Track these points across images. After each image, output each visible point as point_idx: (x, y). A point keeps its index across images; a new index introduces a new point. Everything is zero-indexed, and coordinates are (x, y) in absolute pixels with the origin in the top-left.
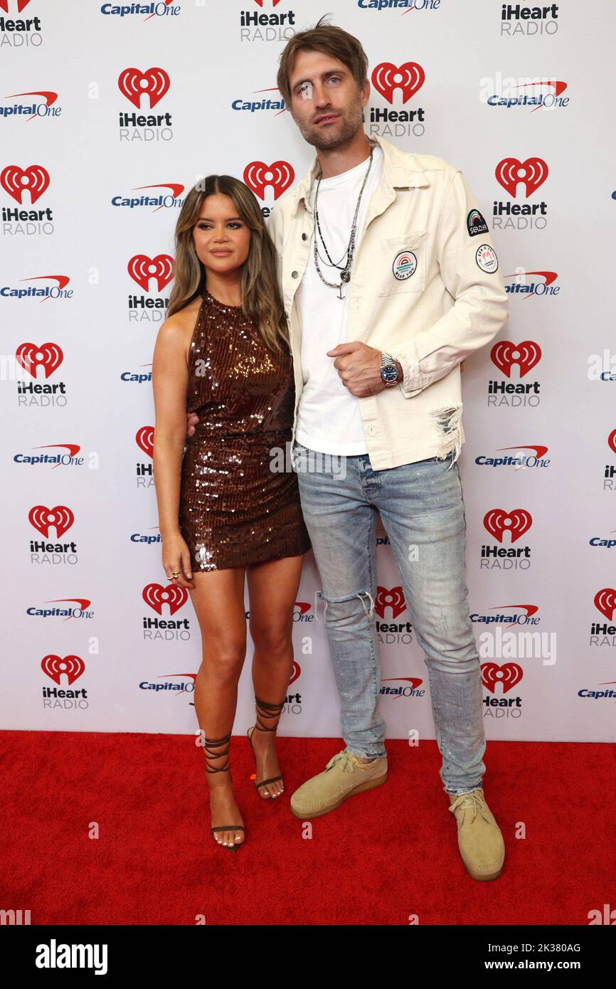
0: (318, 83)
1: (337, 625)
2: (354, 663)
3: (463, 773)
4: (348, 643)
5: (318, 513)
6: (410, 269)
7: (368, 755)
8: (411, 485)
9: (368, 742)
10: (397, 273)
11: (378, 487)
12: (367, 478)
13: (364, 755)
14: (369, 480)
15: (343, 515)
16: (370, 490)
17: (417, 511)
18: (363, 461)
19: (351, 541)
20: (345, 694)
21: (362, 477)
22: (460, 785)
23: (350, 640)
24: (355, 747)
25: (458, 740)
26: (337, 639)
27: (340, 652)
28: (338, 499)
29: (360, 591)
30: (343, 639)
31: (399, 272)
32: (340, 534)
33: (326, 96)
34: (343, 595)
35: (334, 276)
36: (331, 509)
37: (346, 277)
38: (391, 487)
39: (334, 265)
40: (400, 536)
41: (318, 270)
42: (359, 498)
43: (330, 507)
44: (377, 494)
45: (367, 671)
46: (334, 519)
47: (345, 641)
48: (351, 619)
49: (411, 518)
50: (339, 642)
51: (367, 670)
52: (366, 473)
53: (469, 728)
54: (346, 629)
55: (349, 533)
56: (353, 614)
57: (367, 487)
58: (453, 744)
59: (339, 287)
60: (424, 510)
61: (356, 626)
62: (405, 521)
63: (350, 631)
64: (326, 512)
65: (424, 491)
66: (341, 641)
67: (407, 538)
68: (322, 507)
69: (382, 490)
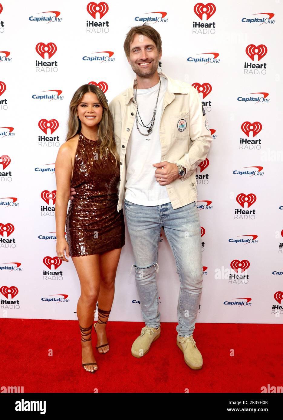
0: (143, 49)
2: (149, 292)
5: (139, 230)
6: (184, 127)
9: (156, 322)
10: (179, 128)
11: (167, 215)
12: (163, 212)
15: (149, 230)
16: (163, 217)
17: (184, 223)
19: (152, 241)
21: (160, 211)
23: (148, 284)
26: (142, 285)
27: (144, 290)
28: (147, 223)
29: (154, 263)
30: (145, 284)
31: (180, 128)
32: (148, 238)
33: (146, 55)
34: (147, 265)
35: (145, 131)
37: (150, 131)
38: (172, 215)
39: (145, 126)
41: (138, 128)
42: (158, 222)
43: (144, 227)
45: (154, 295)
46: (146, 232)
49: (182, 227)
50: (143, 285)
55: (151, 237)
56: (150, 273)
57: (162, 216)
59: (147, 135)
60: (187, 222)
61: (151, 278)
62: (179, 229)
64: (143, 229)
65: (187, 215)
66: (144, 285)
67: (180, 235)
68: (141, 227)
69: (168, 217)
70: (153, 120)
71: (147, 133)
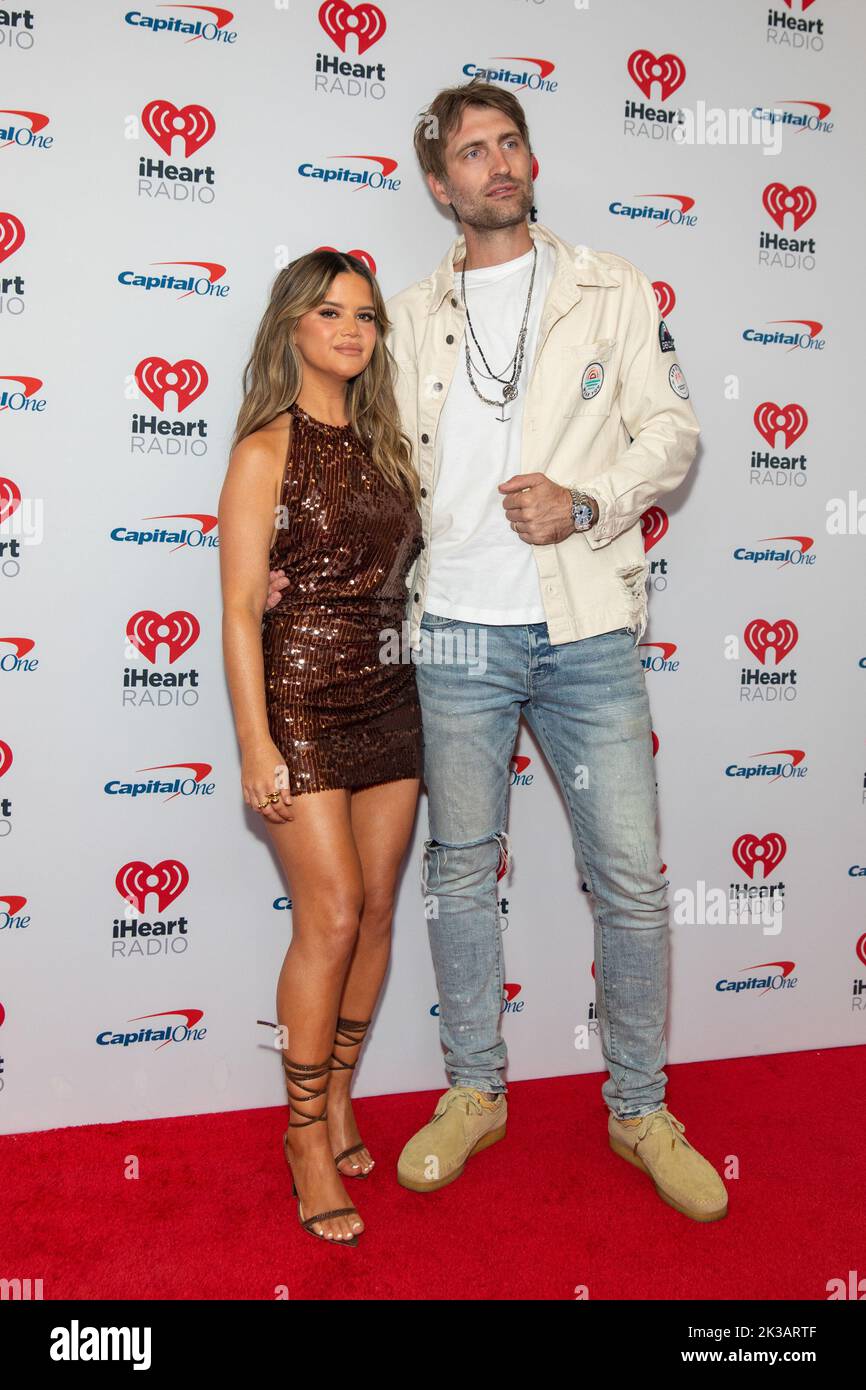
0: (495, 146)
1: (457, 886)
2: (473, 945)
3: (649, 1081)
4: (467, 915)
5: (459, 711)
7: (493, 1088)
8: (596, 665)
9: (493, 1067)
10: (584, 389)
11: (550, 669)
12: (540, 656)
13: (488, 1089)
14: (542, 660)
15: (490, 714)
16: (539, 674)
17: (603, 698)
18: (534, 634)
19: (494, 754)
20: (458, 996)
21: (531, 656)
22: (644, 1100)
24: (475, 1078)
25: (640, 1034)
26: (453, 910)
28: (487, 691)
29: (496, 831)
30: (462, 909)
32: (483, 742)
35: (495, 392)
36: (478, 705)
37: (509, 391)
38: (569, 668)
39: (494, 377)
40: (575, 738)
41: (472, 383)
42: (519, 688)
43: (476, 702)
44: (548, 679)
45: (490, 958)
46: (481, 720)
47: (464, 912)
48: (476, 877)
49: (596, 710)
50: (454, 914)
51: (490, 955)
52: (539, 649)
53: (655, 1013)
54: (468, 892)
55: (493, 740)
57: (537, 669)
58: (630, 1043)
59: (502, 405)
60: (614, 696)
61: (479, 887)
62: (586, 716)
63: (473, 895)
64: (470, 709)
65: (612, 672)
66: (459, 913)
67: (588, 739)
68: (465, 704)
69: (556, 673)
70: (518, 358)
71: (502, 400)
